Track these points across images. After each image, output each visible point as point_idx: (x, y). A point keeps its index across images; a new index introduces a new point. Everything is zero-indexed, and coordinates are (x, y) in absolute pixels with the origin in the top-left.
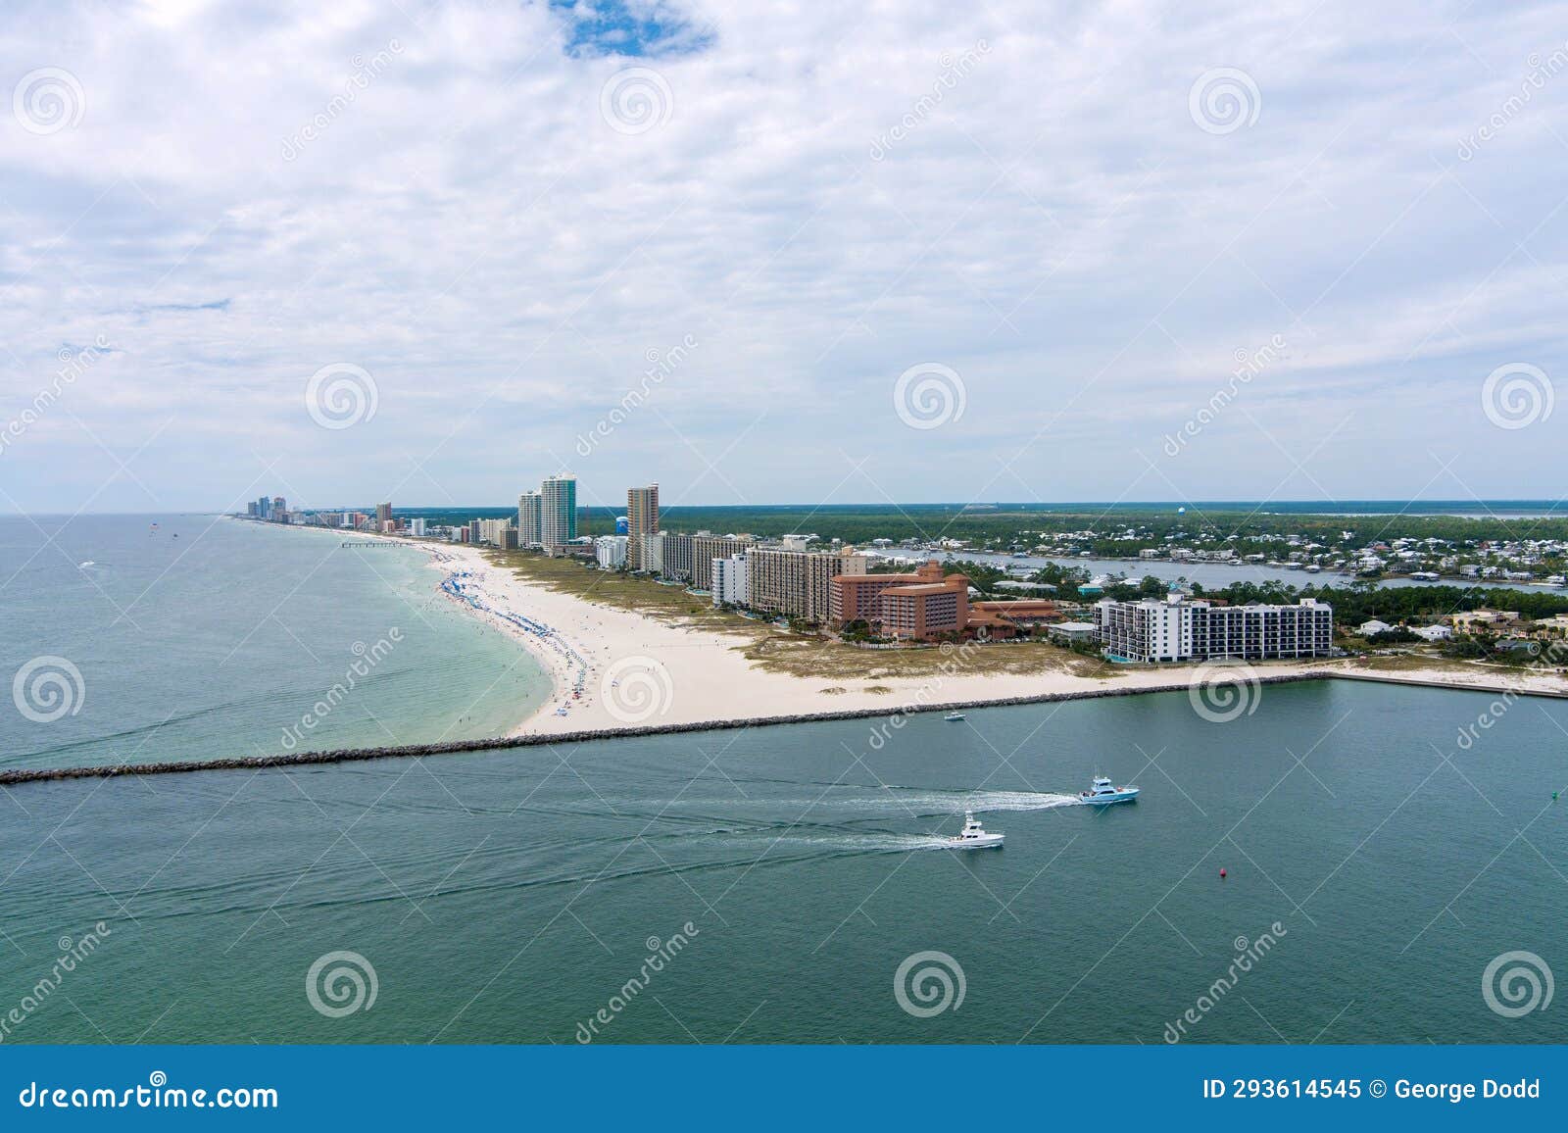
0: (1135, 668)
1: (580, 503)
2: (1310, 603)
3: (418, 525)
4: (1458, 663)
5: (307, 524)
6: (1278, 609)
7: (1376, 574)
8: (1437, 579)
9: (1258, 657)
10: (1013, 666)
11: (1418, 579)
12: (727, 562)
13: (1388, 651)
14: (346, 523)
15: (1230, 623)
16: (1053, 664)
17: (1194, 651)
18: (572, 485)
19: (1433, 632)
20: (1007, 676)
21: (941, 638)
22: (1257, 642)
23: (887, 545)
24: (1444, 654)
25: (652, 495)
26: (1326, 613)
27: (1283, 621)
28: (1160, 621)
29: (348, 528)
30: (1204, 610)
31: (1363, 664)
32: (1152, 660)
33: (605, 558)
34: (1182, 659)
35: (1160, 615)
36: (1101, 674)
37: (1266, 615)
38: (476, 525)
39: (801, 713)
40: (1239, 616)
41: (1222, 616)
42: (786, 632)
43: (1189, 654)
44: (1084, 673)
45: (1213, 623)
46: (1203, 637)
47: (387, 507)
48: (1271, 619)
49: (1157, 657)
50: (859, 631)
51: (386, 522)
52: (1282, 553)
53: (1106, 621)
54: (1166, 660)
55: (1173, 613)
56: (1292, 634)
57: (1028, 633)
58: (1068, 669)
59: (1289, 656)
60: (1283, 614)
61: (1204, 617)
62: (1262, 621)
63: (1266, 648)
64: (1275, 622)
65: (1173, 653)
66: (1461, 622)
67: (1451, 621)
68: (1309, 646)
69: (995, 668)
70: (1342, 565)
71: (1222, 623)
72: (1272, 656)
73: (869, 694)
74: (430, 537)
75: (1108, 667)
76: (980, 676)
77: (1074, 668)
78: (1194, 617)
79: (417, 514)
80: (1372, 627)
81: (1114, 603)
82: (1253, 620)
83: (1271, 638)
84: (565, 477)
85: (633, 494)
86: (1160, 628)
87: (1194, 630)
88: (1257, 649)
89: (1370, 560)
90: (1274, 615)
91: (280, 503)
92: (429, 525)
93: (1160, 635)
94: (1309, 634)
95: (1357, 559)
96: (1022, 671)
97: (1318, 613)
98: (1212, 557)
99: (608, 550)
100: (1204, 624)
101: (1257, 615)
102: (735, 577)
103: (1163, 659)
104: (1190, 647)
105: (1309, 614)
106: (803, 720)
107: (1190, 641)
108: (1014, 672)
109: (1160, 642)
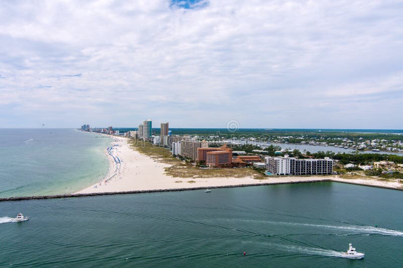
0: (272, 177)
1: (153, 127)
2: (327, 159)
3: (117, 132)
4: (369, 177)
5: (94, 132)
6: (316, 160)
7: (362, 149)
8: (379, 151)
9: (310, 174)
10: (236, 175)
11: (374, 151)
12: (176, 144)
13: (350, 173)
14: (102, 131)
15: (302, 164)
16: (249, 175)
17: (291, 172)
18: (151, 122)
19: (365, 167)
20: (234, 178)
21: (223, 166)
22: (310, 170)
23: (235, 139)
24: (367, 174)
25: (167, 125)
26: (331, 162)
27: (318, 164)
28: (280, 163)
29: (103, 133)
30: (294, 160)
31: (341, 177)
32: (278, 174)
33: (155, 141)
34: (287, 174)
35: (280, 161)
36: (262, 178)
37: (313, 162)
38: (130, 133)
39: (163, 189)
40: (305, 162)
41: (299, 162)
42: (184, 163)
43: (289, 173)
44: (257, 178)
45: (296, 164)
46: (294, 168)
47: (111, 128)
48: (314, 163)
49: (279, 173)
50: (202, 163)
51: (111, 131)
52: (339, 143)
53: (268, 163)
54: (282, 175)
55: (284, 161)
56: (321, 168)
57: (249, 165)
58: (253, 177)
59: (320, 174)
60: (318, 162)
61: (294, 162)
62: (311, 164)
63: (313, 172)
64: (315, 164)
65: (284, 172)
66: (376, 165)
67: (373, 164)
68: (326, 171)
69: (230, 176)
70: (355, 147)
71: (299, 164)
72: (314, 174)
73: (189, 183)
74: (120, 135)
75: (265, 176)
76: (225, 178)
77: (255, 176)
78: (291, 162)
79: (117, 129)
80: (349, 165)
81: (270, 157)
82: (309, 163)
83: (314, 168)
84: (149, 120)
85: (162, 125)
86: (280, 165)
87: (291, 166)
88: (310, 172)
89: (362, 145)
90: (315, 162)
91: (88, 126)
92: (120, 132)
93: (280, 167)
94: (326, 168)
95: (358, 145)
96: (238, 177)
97: (329, 162)
98: (320, 144)
99: (156, 139)
100: (294, 164)
101: (310, 162)
102: (178, 148)
103: (281, 174)
104: (289, 171)
105: (326, 162)
106: (163, 191)
107: (289, 169)
108: (235, 177)
109: (280, 169)
